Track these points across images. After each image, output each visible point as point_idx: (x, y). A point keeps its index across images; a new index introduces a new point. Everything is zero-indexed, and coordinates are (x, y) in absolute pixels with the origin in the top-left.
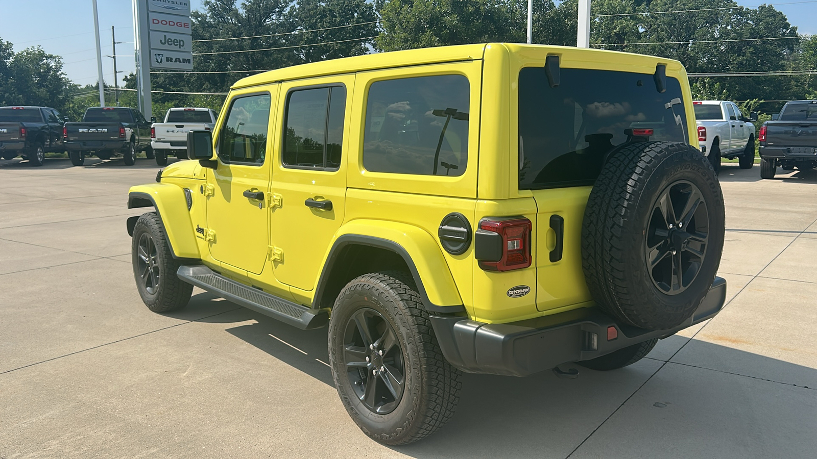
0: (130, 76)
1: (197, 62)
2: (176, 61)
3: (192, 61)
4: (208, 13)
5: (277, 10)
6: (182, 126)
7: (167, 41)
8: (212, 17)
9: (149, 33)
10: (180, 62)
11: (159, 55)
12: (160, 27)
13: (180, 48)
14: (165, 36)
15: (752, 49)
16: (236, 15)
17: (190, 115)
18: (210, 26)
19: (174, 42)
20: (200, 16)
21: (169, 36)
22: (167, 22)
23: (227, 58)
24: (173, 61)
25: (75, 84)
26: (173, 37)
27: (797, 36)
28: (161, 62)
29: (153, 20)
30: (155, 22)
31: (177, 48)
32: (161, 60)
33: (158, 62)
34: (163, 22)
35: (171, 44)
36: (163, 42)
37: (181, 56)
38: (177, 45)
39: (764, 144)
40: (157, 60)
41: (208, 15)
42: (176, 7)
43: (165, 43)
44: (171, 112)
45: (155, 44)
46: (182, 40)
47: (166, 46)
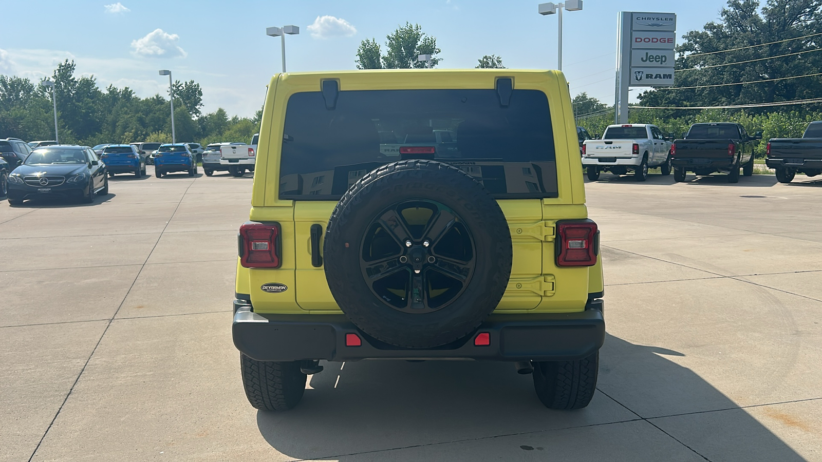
0: (644, 93)
1: (709, 75)
2: (656, 78)
3: (673, 77)
4: (725, 23)
5: (808, 10)
6: (611, 143)
7: (649, 58)
8: (729, 27)
9: (631, 52)
10: (660, 78)
11: (639, 72)
12: (643, 45)
13: (661, 63)
14: (647, 54)
16: (756, 21)
17: (626, 131)
18: (726, 37)
19: (656, 58)
20: (715, 27)
21: (650, 53)
22: (649, 39)
23: (742, 68)
24: (653, 77)
25: (602, 103)
26: (654, 53)
28: (641, 79)
29: (636, 39)
30: (638, 40)
31: (659, 64)
32: (641, 77)
33: (637, 79)
34: (646, 40)
35: (653, 61)
36: (644, 59)
37: (662, 72)
38: (659, 61)
40: (637, 77)
41: (724, 25)
42: (661, 24)
43: (646, 60)
44: (609, 128)
45: (636, 61)
46: (665, 56)
47: (648, 63)
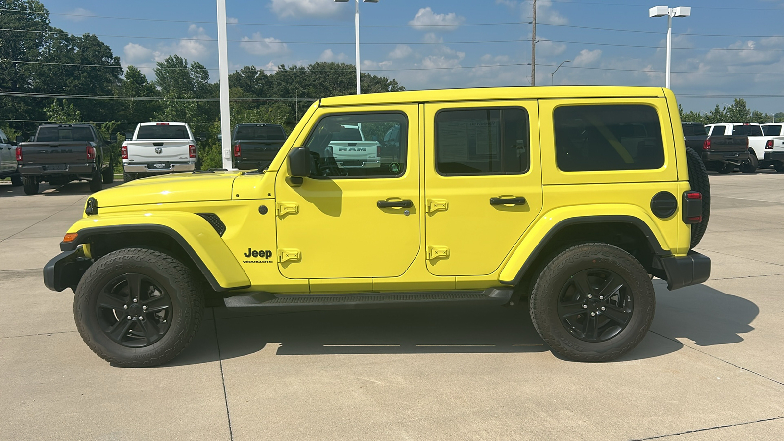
15: (85, 74)
27: (120, 66)
39: (22, 163)
